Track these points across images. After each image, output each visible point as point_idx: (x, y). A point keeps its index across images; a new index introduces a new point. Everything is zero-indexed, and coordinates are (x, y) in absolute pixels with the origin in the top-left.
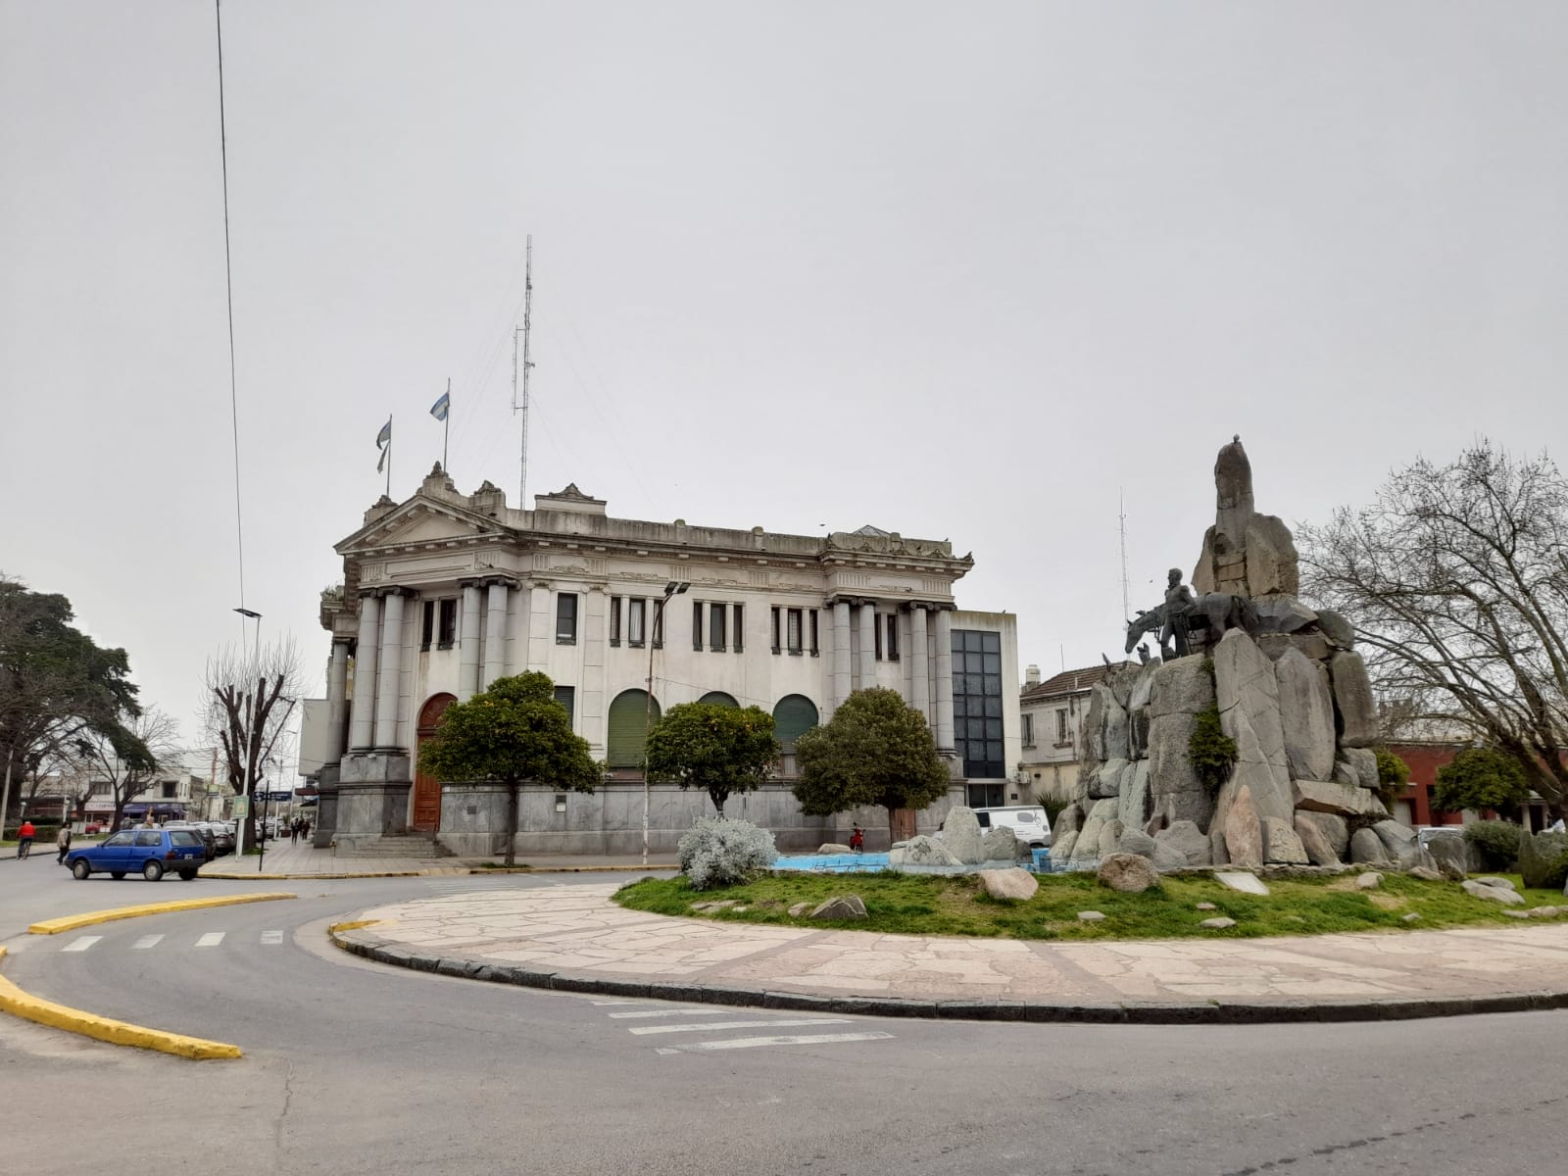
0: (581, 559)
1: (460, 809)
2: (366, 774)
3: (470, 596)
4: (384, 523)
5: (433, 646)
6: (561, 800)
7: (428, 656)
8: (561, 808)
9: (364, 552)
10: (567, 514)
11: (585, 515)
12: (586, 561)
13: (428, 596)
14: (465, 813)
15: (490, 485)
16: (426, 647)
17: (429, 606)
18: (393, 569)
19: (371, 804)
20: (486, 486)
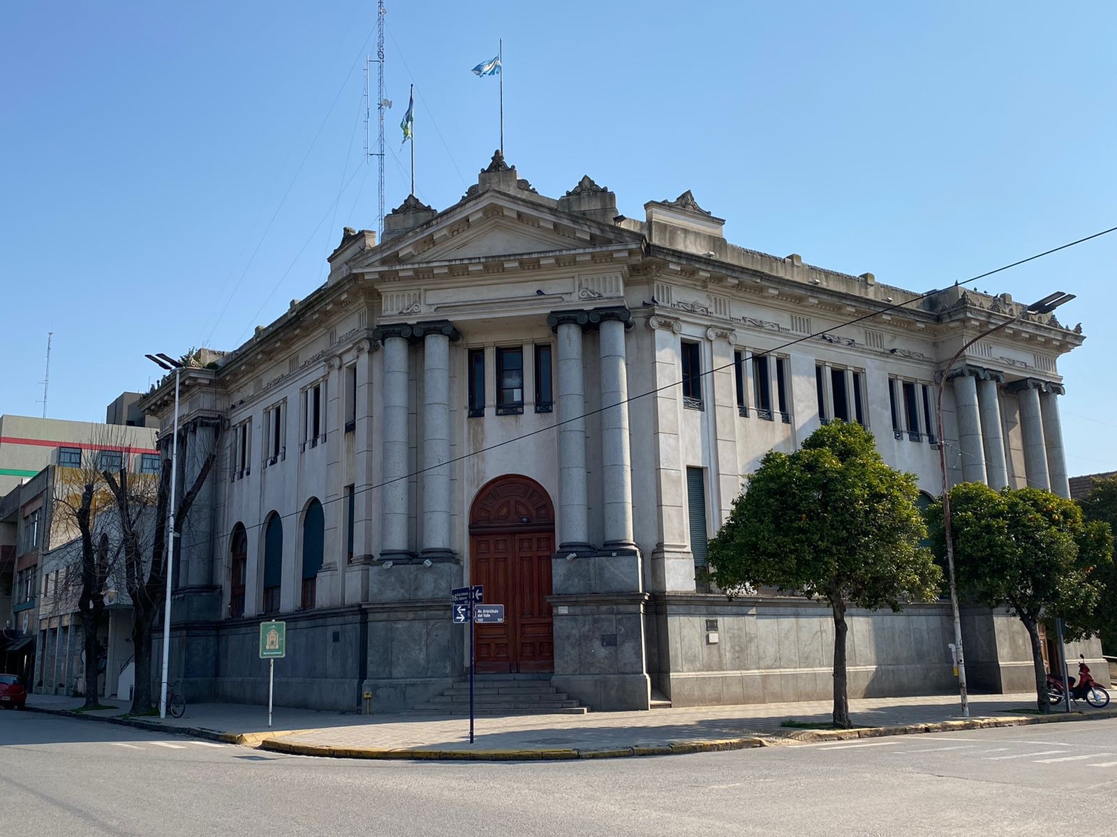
0: (704, 295)
1: (586, 638)
2: (416, 589)
3: (570, 338)
4: (431, 230)
5: (490, 411)
6: (712, 626)
7: (482, 425)
8: (714, 637)
9: (397, 271)
10: (686, 231)
11: (705, 236)
12: (708, 297)
13: (475, 341)
14: (597, 644)
15: (592, 183)
16: (476, 411)
17: (476, 356)
18: (435, 297)
19: (428, 634)
20: (587, 183)
